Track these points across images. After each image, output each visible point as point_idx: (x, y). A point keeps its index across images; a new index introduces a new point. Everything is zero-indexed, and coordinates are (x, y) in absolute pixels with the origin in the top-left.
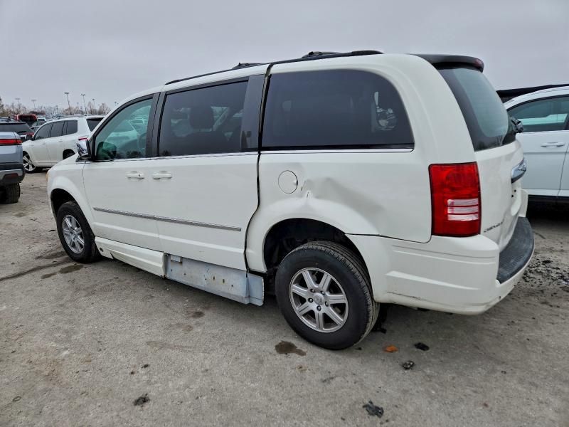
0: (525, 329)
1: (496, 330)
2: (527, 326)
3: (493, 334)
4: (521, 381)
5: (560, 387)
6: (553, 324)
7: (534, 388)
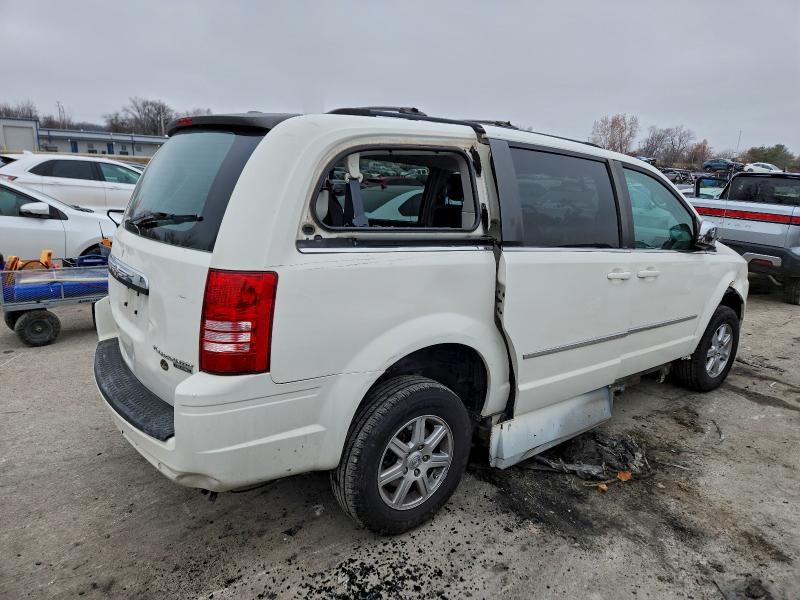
0: (109, 511)
1: (141, 488)
2: (109, 517)
3: (139, 482)
4: (81, 456)
5: (42, 470)
6: (77, 544)
7: (66, 457)
